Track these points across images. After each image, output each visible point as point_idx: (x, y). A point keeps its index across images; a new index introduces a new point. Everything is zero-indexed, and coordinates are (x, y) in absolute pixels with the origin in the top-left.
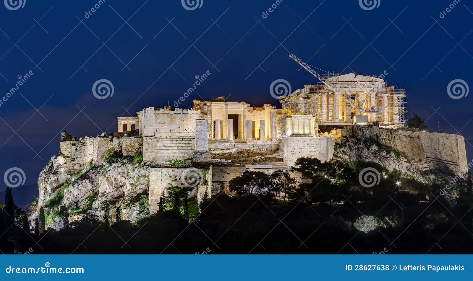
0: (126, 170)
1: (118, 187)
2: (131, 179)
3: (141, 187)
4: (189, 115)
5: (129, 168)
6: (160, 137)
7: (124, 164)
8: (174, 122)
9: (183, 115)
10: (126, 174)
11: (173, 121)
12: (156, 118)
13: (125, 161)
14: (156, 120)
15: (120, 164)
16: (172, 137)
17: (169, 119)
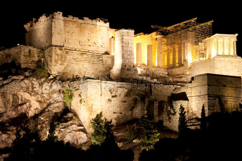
0: (30, 84)
1: (16, 105)
2: (38, 96)
3: (57, 105)
4: (98, 27)
5: (33, 82)
6: (69, 48)
7: (26, 77)
8: (83, 33)
9: (92, 27)
10: (30, 89)
11: (83, 31)
12: (65, 25)
13: (27, 74)
14: (64, 28)
15: (22, 77)
16: (81, 50)
17: (78, 29)
